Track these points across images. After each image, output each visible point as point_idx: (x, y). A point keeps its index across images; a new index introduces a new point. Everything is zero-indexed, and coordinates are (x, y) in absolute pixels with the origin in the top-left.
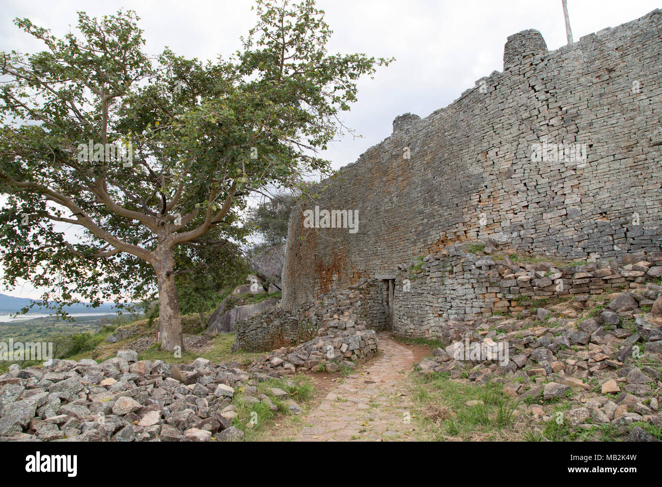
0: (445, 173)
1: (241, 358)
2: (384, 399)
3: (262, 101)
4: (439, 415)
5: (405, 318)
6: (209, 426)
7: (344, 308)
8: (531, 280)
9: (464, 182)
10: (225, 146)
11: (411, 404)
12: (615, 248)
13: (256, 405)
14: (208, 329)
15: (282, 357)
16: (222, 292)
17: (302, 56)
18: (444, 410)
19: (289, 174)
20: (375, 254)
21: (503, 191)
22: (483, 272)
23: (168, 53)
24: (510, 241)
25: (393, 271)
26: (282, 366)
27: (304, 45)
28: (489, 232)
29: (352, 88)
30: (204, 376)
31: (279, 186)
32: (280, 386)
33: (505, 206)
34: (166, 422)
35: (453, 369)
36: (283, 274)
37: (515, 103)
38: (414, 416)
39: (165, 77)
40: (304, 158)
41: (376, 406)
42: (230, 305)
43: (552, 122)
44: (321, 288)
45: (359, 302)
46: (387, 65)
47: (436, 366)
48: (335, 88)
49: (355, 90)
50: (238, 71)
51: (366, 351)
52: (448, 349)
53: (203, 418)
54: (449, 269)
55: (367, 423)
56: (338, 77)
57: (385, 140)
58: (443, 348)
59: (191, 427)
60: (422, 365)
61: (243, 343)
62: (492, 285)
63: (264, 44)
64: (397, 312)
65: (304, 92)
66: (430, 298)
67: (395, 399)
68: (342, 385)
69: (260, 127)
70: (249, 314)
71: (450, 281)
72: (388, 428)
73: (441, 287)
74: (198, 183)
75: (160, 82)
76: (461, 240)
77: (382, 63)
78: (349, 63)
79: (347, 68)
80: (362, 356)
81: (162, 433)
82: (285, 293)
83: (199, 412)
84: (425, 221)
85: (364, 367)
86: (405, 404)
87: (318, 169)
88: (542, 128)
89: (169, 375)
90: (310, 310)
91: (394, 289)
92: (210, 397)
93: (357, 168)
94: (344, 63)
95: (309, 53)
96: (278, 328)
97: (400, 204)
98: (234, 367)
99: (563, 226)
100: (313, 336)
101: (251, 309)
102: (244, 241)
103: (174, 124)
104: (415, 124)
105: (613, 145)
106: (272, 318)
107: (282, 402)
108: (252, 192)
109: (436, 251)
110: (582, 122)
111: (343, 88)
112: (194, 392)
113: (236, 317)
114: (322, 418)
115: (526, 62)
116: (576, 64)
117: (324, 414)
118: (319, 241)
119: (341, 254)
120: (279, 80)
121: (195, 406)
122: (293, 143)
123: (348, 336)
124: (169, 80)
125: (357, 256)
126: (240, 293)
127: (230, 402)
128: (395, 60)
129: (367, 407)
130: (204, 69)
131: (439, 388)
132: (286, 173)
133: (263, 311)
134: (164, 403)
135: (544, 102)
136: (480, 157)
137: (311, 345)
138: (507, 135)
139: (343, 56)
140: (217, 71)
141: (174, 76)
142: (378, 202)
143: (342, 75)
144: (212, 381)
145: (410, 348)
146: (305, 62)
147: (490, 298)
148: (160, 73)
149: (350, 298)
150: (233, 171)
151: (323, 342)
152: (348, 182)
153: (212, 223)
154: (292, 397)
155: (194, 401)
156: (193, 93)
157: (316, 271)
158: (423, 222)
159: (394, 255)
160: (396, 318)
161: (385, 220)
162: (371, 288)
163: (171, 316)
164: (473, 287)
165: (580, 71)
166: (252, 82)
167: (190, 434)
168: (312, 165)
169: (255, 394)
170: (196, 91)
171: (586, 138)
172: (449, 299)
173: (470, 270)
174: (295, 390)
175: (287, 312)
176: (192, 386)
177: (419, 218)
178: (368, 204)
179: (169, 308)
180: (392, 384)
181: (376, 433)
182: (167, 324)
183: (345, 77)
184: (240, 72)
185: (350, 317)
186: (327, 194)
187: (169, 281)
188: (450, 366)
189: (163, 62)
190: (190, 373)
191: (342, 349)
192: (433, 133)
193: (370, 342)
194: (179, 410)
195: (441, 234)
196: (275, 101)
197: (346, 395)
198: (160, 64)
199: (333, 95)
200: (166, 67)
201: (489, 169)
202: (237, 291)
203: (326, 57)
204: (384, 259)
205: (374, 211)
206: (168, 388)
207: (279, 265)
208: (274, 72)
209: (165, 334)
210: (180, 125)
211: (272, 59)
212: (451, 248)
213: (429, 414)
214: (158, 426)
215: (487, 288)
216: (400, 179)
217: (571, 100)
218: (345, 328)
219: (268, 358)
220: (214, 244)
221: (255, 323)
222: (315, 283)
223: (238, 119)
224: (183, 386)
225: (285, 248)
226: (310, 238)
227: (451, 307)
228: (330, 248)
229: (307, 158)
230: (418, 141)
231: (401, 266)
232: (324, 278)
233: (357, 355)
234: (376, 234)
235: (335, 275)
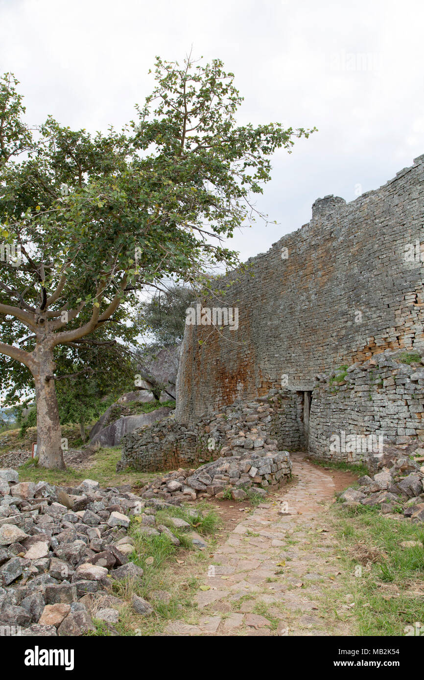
0: (374, 268)
1: (131, 479)
2: (302, 534)
3: (160, 180)
4: (370, 557)
5: (324, 437)
6: (104, 561)
7: (251, 423)
9: (397, 278)
10: (115, 233)
11: (335, 542)
13: (156, 538)
14: (89, 441)
15: (180, 481)
16: (106, 398)
17: (207, 127)
18: (375, 551)
19: (190, 266)
20: (289, 361)
22: (419, 387)
23: (51, 123)
25: (310, 381)
26: (181, 491)
27: (210, 115)
29: (266, 164)
30: (95, 501)
31: (178, 280)
32: (181, 515)
34: (55, 555)
35: (384, 502)
36: (177, 380)
38: (339, 557)
39: (47, 151)
40: (207, 248)
41: (294, 544)
42: (115, 415)
44: (223, 399)
45: (269, 417)
46: (307, 136)
47: (363, 498)
48: (245, 164)
49: (269, 167)
50: (132, 144)
51: (278, 476)
52: (376, 477)
53: (96, 552)
54: (378, 381)
55: (284, 563)
56: (248, 152)
57: (303, 227)
58: (369, 476)
59: (84, 562)
60: (346, 496)
61: (131, 459)
63: (163, 113)
64: (313, 430)
65: (209, 170)
66: (354, 415)
67: (316, 536)
68: (252, 517)
69: (156, 211)
70: (137, 426)
71: (379, 396)
72: (309, 570)
73: (368, 403)
74: (84, 276)
75: (41, 157)
76: (392, 348)
77: (301, 134)
78: (262, 135)
79: (259, 140)
80: (274, 482)
81: (51, 567)
82: (180, 402)
83: (91, 544)
84: (350, 323)
85: (276, 495)
86: (328, 542)
87: (223, 261)
89: (55, 500)
90: (211, 424)
91: (310, 403)
92: (102, 526)
93: (268, 259)
94: (256, 135)
95: (215, 124)
96: (172, 444)
97: (320, 303)
98: (127, 491)
100: (214, 455)
101: (140, 421)
102: (135, 342)
103: (58, 207)
104: (340, 208)
106: (164, 432)
107: (184, 535)
108: (146, 286)
109: (362, 359)
111: (254, 165)
112: (85, 521)
113: (122, 429)
114: (232, 556)
117: (232, 550)
118: (221, 344)
119: (247, 359)
120: (179, 155)
121: (87, 537)
122: (194, 229)
123: (257, 457)
124: (52, 154)
125: (267, 363)
126: (127, 401)
127: (125, 534)
128: (317, 130)
129: (283, 544)
130: (93, 142)
131: (368, 524)
132: (185, 265)
133: (155, 423)
134: (52, 532)
137: (214, 467)
139: (255, 127)
140: (107, 144)
141: (58, 150)
142: (292, 300)
143: (254, 149)
144: (104, 507)
145: (330, 474)
146: (211, 134)
148: (41, 146)
149: (259, 412)
150: (124, 262)
151: (228, 464)
152: (257, 275)
153: (99, 322)
154: (195, 529)
155: (84, 531)
156: (79, 170)
157: (217, 379)
158: (347, 324)
159: (311, 363)
160: (312, 437)
161: (300, 321)
162: (283, 401)
163: (49, 428)
164: (407, 404)
166: (148, 157)
167: (83, 570)
168: (216, 256)
169: (154, 524)
170: (82, 167)
172: (377, 418)
173: (404, 385)
174: (198, 520)
175: (183, 425)
176: (81, 513)
177: (342, 320)
178: (280, 302)
179: (47, 419)
180: (311, 517)
181: (296, 576)
182: (46, 436)
183: (257, 152)
184: (134, 145)
185: (259, 435)
186: (232, 289)
187: (49, 387)
188: (379, 498)
189: (45, 133)
190: (79, 498)
191: (250, 473)
192: (361, 220)
193: (283, 466)
194: (69, 541)
195: (368, 339)
196: (175, 181)
197: (257, 528)
198: (42, 137)
199: (243, 173)
200: (48, 138)
202: (123, 399)
203: (235, 128)
204: (298, 368)
205: (287, 310)
206: (55, 515)
207: (172, 370)
208: (174, 146)
209: (43, 448)
210: (64, 209)
211: (172, 131)
212: (381, 357)
213: (358, 555)
214: (46, 560)
216: (320, 273)
218: (253, 448)
219: (164, 481)
220: (100, 345)
221: (145, 437)
222: (216, 392)
223: (131, 202)
224: (71, 512)
225: (181, 350)
226: (210, 340)
227: (380, 426)
228: (235, 352)
229: (211, 248)
230: (343, 230)
231: (319, 376)
232: (227, 387)
233: (268, 481)
234: (290, 338)
235: (240, 384)
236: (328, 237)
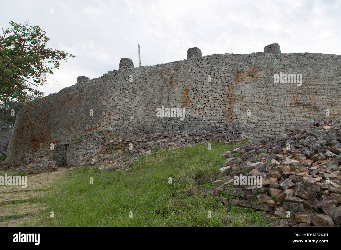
0: (94, 103)
5: (71, 159)
7: (44, 155)
8: (113, 142)
9: (100, 108)
12: (141, 134)
20: (62, 134)
21: (113, 112)
22: (99, 140)
24: (113, 130)
25: (69, 141)
28: (107, 127)
33: (113, 118)
37: (120, 83)
43: (130, 91)
44: (33, 150)
45: (52, 154)
46: (73, 57)
49: (59, 64)
51: (51, 168)
54: (89, 139)
56: (51, 57)
57: (72, 86)
62: (102, 144)
64: (68, 157)
66: (81, 150)
71: (89, 143)
73: (85, 146)
76: (97, 130)
77: (71, 56)
78: (56, 53)
80: (49, 169)
82: (9, 157)
84: (85, 121)
87: (37, 95)
88: (127, 93)
90: (26, 158)
91: (68, 148)
93: (58, 95)
94: (54, 53)
97: (76, 114)
99: (128, 126)
105: (144, 102)
110: (137, 93)
111: (53, 62)
115: (124, 69)
116: (138, 74)
118: (34, 127)
119: (45, 133)
122: (25, 81)
125: (53, 134)
128: (77, 56)
135: (128, 85)
136: (107, 99)
138: (116, 93)
139: (54, 50)
142: (66, 112)
147: (101, 149)
149: (48, 152)
157: (31, 142)
159: (71, 135)
160: (68, 160)
161: (68, 119)
162: (58, 148)
164: (96, 145)
165: (139, 77)
168: (34, 93)
171: (138, 99)
172: (88, 150)
173: (96, 139)
177: (82, 120)
178: (61, 112)
183: (54, 58)
185: (46, 158)
191: (40, 166)
192: (92, 87)
193: (53, 165)
195: (90, 126)
201: (109, 104)
204: (66, 136)
205: (64, 115)
207: (5, 141)
215: (100, 145)
216: (77, 103)
217: (135, 86)
222: (30, 147)
225: (12, 131)
226: (29, 126)
227: (88, 153)
228: (40, 131)
229: (32, 90)
230: (86, 89)
231: (72, 139)
232: (35, 145)
233: (47, 169)
234: (64, 125)
235: (42, 143)
236: (80, 91)
